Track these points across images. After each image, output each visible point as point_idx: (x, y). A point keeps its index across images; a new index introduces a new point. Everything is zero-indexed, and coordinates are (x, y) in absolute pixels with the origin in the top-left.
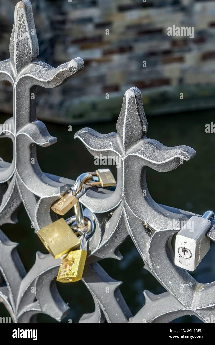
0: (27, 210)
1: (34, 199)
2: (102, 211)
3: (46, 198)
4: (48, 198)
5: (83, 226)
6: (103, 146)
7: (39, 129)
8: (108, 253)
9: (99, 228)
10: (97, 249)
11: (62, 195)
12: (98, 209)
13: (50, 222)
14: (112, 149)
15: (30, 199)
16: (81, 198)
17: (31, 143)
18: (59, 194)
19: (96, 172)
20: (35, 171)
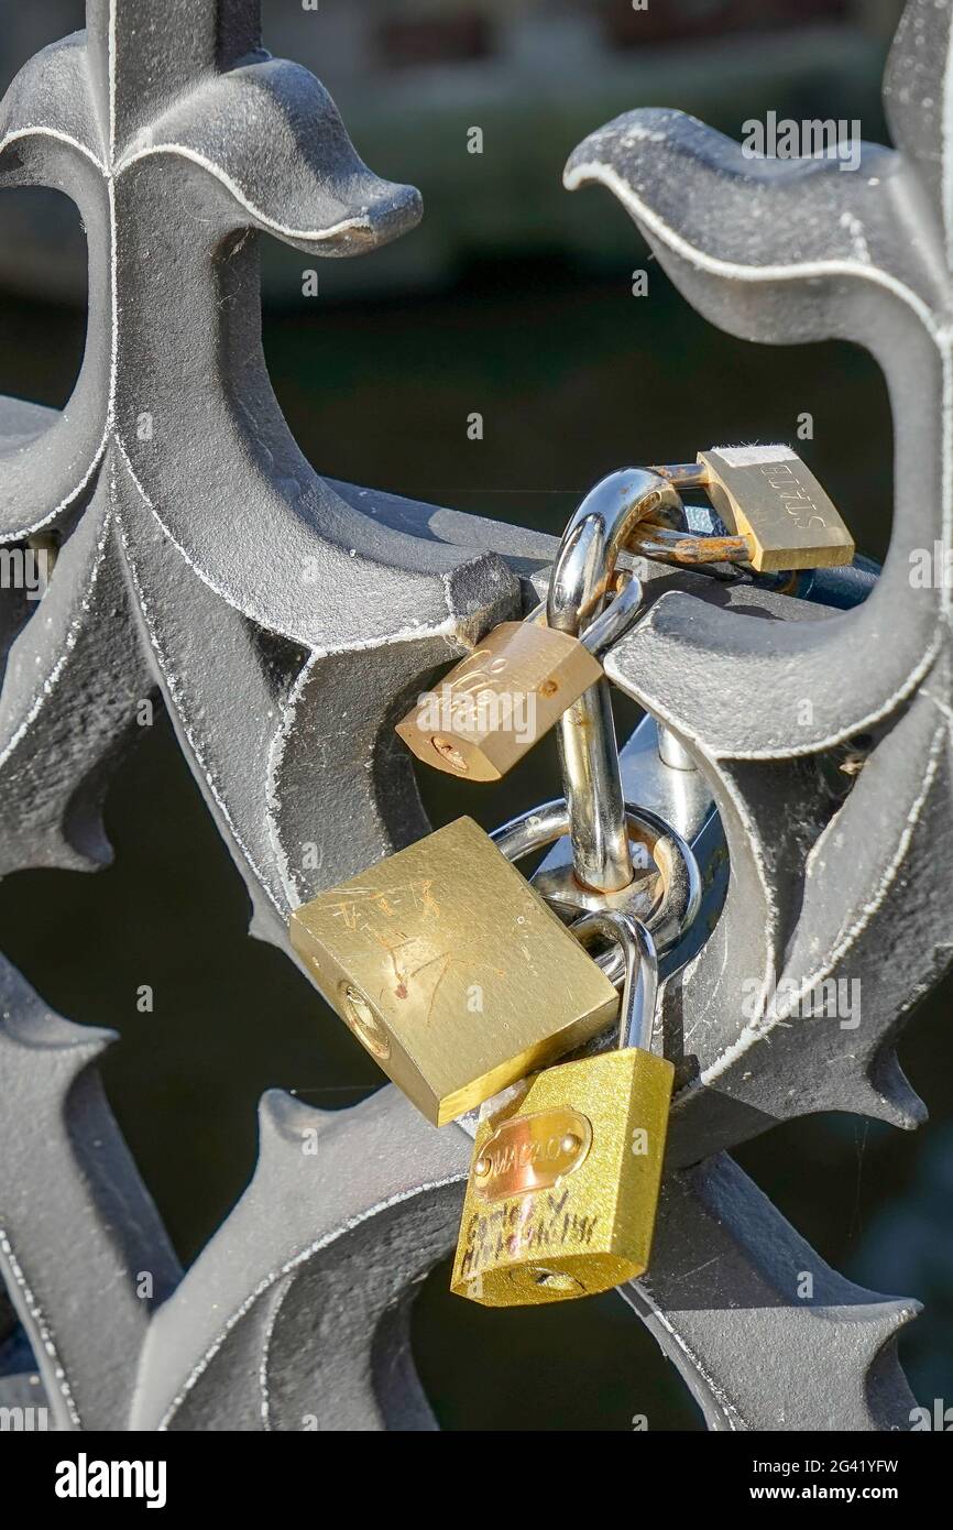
0: (204, 751)
1: (249, 670)
2: (788, 743)
3: (351, 657)
4: (368, 652)
5: (618, 874)
6: (788, 244)
7: (293, 119)
8: (822, 1075)
9: (762, 876)
10: (747, 1038)
11: (468, 635)
12: (754, 729)
13: (378, 847)
14: (859, 265)
15: (221, 666)
16: (616, 650)
17: (228, 229)
18: (448, 626)
19: (700, 468)
20: (255, 455)
